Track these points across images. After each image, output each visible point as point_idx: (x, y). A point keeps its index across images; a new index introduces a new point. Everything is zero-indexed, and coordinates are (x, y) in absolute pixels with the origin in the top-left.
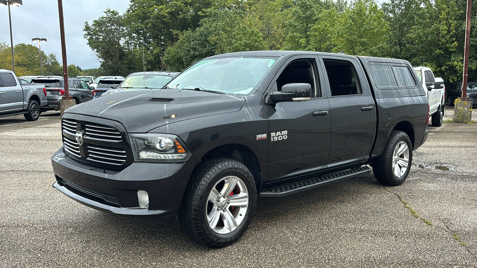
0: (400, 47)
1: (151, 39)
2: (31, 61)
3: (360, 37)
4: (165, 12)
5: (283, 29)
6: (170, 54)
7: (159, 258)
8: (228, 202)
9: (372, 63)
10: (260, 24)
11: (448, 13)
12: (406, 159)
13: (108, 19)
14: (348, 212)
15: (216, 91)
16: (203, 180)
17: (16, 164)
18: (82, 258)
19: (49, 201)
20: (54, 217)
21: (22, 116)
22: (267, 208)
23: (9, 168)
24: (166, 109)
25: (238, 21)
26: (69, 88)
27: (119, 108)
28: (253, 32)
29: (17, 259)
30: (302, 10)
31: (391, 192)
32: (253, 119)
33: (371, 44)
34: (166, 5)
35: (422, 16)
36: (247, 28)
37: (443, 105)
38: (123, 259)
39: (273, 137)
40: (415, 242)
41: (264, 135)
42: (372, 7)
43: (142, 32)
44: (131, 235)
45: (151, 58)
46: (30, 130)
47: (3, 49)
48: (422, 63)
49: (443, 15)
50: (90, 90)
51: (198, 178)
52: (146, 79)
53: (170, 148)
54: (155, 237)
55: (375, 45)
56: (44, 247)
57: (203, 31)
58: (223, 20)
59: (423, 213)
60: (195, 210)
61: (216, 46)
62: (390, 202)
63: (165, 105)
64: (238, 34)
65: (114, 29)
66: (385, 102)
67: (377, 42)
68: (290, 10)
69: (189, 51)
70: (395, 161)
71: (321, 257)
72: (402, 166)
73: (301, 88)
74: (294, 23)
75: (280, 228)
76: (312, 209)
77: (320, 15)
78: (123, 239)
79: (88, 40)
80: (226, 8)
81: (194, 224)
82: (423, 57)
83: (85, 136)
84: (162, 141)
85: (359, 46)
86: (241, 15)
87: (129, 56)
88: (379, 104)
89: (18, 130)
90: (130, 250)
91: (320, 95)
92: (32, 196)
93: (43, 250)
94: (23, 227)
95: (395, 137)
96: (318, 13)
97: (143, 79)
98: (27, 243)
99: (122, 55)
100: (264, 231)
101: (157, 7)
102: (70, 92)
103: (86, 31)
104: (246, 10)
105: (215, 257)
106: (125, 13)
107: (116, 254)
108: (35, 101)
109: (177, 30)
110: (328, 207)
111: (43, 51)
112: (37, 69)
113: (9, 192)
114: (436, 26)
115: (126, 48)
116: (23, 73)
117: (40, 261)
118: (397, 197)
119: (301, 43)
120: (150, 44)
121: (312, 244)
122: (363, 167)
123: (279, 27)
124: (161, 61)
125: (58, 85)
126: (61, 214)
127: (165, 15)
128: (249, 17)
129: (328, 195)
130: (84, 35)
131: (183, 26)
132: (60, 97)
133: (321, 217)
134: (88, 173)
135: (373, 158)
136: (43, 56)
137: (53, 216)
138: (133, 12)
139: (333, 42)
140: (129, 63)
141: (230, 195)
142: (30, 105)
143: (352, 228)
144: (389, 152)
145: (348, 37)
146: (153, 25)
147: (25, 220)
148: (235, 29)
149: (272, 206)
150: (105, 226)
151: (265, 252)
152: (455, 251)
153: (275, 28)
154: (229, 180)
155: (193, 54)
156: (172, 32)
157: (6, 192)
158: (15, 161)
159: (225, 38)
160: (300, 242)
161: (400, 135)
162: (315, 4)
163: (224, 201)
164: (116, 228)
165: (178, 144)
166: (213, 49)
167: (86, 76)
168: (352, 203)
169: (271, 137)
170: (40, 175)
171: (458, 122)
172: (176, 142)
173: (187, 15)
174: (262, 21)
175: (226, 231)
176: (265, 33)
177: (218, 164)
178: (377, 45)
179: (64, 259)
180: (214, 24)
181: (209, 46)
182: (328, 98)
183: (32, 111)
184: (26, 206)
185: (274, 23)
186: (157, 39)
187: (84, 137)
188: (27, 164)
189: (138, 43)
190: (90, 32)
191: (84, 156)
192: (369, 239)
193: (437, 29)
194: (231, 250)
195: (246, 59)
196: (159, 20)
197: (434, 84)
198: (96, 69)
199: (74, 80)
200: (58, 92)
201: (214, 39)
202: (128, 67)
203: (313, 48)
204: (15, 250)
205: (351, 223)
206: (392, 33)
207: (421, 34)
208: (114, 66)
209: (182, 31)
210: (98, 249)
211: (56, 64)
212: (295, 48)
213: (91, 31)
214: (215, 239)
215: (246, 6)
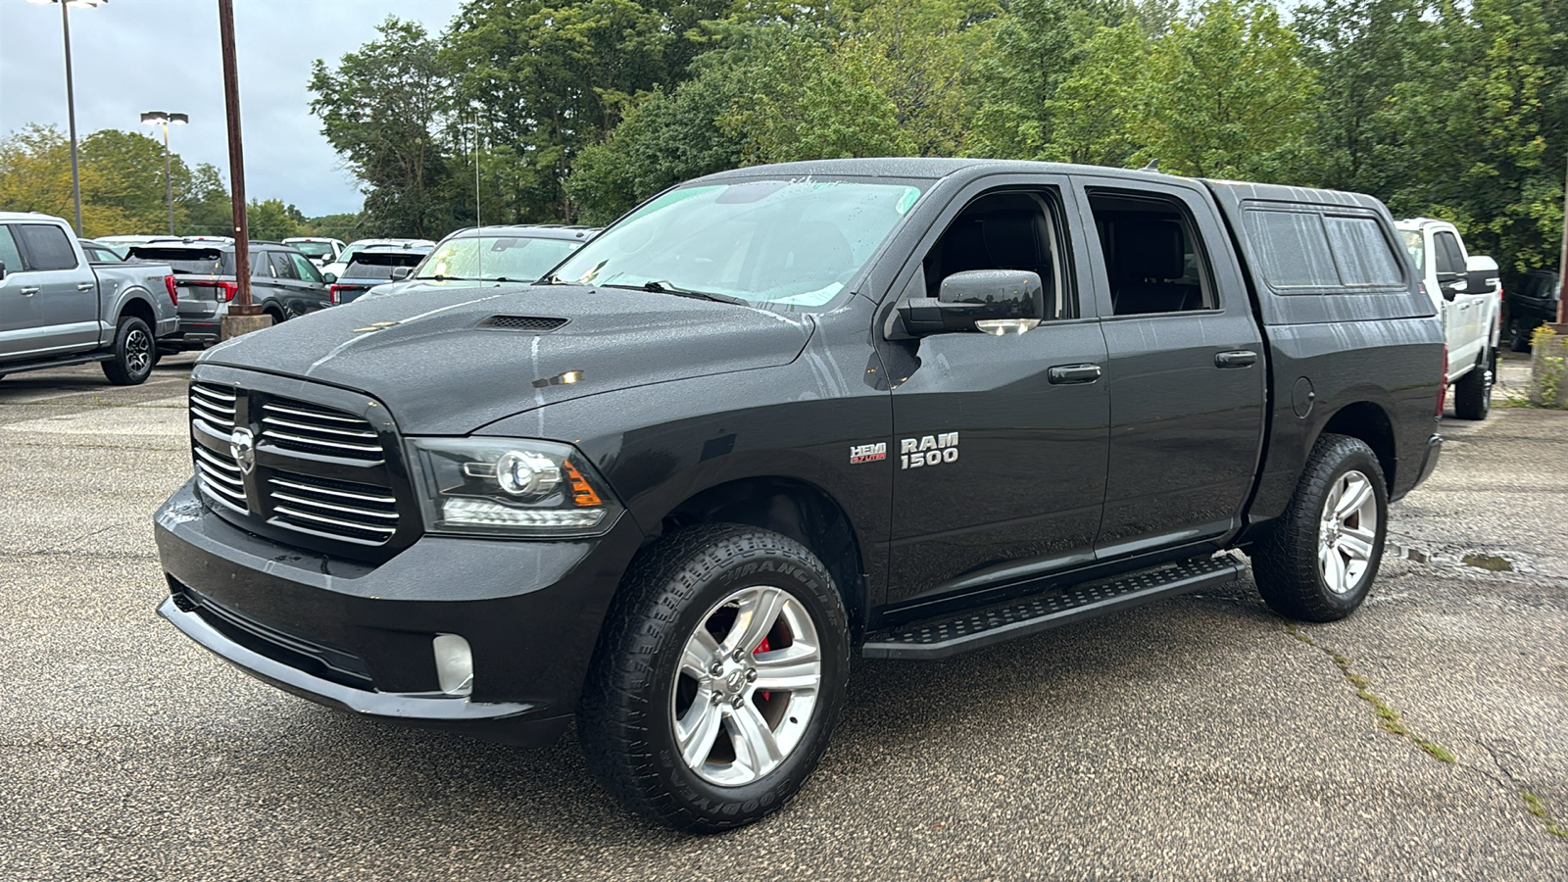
0: (1353, 154)
1: (532, 118)
2: (139, 188)
3: (1219, 118)
4: (576, 31)
5: (964, 89)
6: (591, 167)
7: (507, 866)
8: (748, 677)
9: (1255, 203)
10: (890, 74)
11: (1515, 41)
12: (1367, 530)
13: (392, 53)
14: (1165, 713)
15: (717, 295)
16: (661, 601)
17: (57, 531)
18: (246, 860)
19: (154, 659)
20: (165, 716)
21: (94, 370)
22: (887, 693)
23: (34, 543)
24: (539, 353)
25: (814, 63)
26: (253, 279)
27: (377, 348)
28: (866, 97)
29: (22, 863)
30: (1028, 25)
31: (1314, 642)
32: (840, 392)
33: (1257, 140)
34: (580, 7)
35: (1427, 51)
36: (846, 84)
37: (1494, 348)
38: (385, 869)
39: (909, 454)
40: (1393, 820)
41: (877, 448)
42: (1262, 19)
43: (501, 94)
44: (421, 782)
45: (530, 181)
46: (119, 415)
47: (48, 146)
48: (1426, 207)
49: (1499, 47)
50: (321, 284)
51: (647, 592)
52: (503, 250)
53: (547, 490)
54: (501, 789)
55: (1271, 144)
56: (119, 821)
57: (701, 95)
58: (767, 58)
59: (1421, 719)
60: (634, 704)
61: (742, 142)
62: (1310, 677)
63: (537, 339)
64: (816, 105)
65: (410, 85)
66: (1297, 337)
67: (1277, 135)
68: (989, 26)
69: (654, 158)
70: (1328, 536)
71: (1067, 872)
72: (1350, 553)
73: (1007, 288)
74: (1000, 69)
75: (929, 764)
76: (1042, 700)
77: (1088, 45)
78: (392, 795)
79: (322, 121)
80: (779, 19)
81: (630, 752)
82: (1429, 187)
83: (262, 445)
84: (519, 463)
85: (1216, 148)
86: (824, 43)
87: (458, 175)
88: (1276, 346)
89: (79, 415)
90: (413, 836)
91: (1073, 311)
92: (98, 642)
93: (116, 832)
94: (56, 747)
95: (1330, 455)
96: (1083, 37)
97: (492, 250)
98: (65, 807)
99: (436, 170)
100: (874, 774)
101: (550, 13)
102: (253, 290)
103: (317, 90)
104: (842, 26)
105: (700, 866)
106: (446, 31)
107: (362, 850)
108: (138, 320)
109: (618, 90)
110: (1096, 695)
111: (178, 156)
112: (157, 212)
113: (24, 624)
114: (1472, 85)
115: (450, 149)
116: (111, 225)
117: (100, 869)
118: (1334, 663)
119: (1024, 135)
120: (526, 135)
121: (1036, 825)
122: (1219, 559)
123: (950, 84)
124: (561, 191)
125: (217, 266)
126: (189, 703)
127: (577, 39)
128: (852, 49)
129: (1100, 651)
130: (313, 104)
131: (637, 77)
132: (221, 305)
133: (1073, 728)
134: (269, 572)
135: (1254, 525)
136: (179, 172)
137: (162, 712)
138: (474, 27)
139: (1130, 133)
140: (457, 197)
141: (756, 651)
142: (122, 331)
143: (1176, 768)
144: (1307, 509)
145: (1180, 115)
146: (538, 71)
147: (66, 724)
148: (805, 88)
149: (905, 687)
150: (333, 749)
151: (875, 849)
152: (1532, 857)
153: (939, 85)
154: (755, 601)
155: (668, 168)
156: (600, 96)
157: (13, 624)
158: (56, 519)
159: (772, 117)
160: (994, 815)
161: (1346, 449)
162: (1073, 7)
163: (735, 673)
164: (371, 755)
165: (574, 474)
166: (733, 153)
167: (313, 239)
168: (1179, 681)
169: (903, 452)
170: (135, 567)
171: (1545, 407)
172: (571, 469)
173: (649, 40)
174: (895, 63)
175: (742, 774)
176: (906, 101)
177: (716, 545)
178: (1277, 144)
179: (184, 866)
180: (737, 73)
181: (720, 145)
182: (1100, 321)
183: (129, 352)
184: (75, 676)
185: (935, 68)
186: (552, 118)
187: (259, 448)
188: (95, 531)
189: (490, 131)
190: (330, 92)
191: (259, 512)
192: (1232, 809)
193: (1478, 95)
194: (756, 842)
195: (824, 187)
196: (556, 57)
197: (1464, 278)
198: (351, 217)
199: (269, 251)
200: (216, 290)
201: (737, 120)
202: (455, 211)
203: (1064, 153)
204: (20, 829)
205: (1175, 749)
206: (1328, 105)
207: (1424, 110)
208: (408, 205)
209: (632, 93)
210: (303, 830)
211: (220, 199)
212: (1003, 152)
213: (335, 92)
214: (704, 804)
215: (845, 12)
